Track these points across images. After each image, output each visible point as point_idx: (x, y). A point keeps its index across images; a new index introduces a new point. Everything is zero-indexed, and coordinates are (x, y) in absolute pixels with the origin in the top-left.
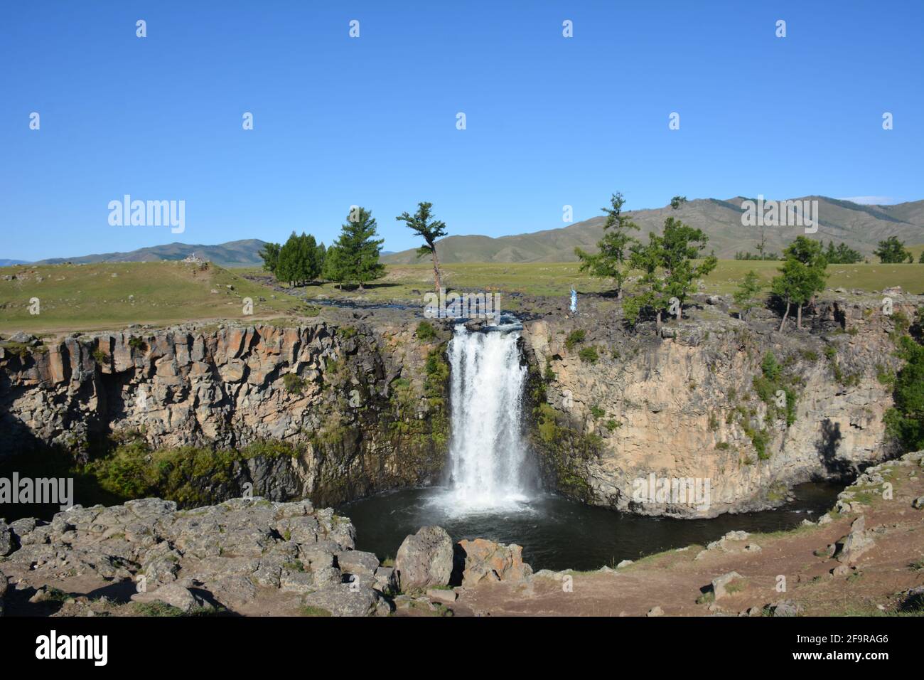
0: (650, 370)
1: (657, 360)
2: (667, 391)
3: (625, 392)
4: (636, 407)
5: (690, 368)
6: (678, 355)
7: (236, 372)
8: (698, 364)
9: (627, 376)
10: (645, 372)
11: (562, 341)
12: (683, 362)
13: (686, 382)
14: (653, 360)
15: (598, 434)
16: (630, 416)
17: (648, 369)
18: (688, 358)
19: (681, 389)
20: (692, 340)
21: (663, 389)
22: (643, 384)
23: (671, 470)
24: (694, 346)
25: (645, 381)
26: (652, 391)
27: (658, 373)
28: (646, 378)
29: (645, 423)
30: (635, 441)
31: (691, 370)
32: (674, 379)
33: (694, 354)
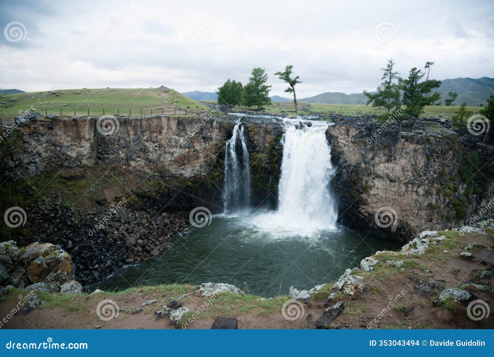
1: (395, 151)
3: (375, 168)
4: (381, 177)
5: (415, 157)
8: (421, 155)
9: (377, 160)
10: (388, 157)
12: (412, 153)
13: (412, 165)
14: (393, 151)
16: (376, 182)
17: (391, 156)
18: (415, 151)
19: (409, 169)
20: (418, 140)
21: (398, 168)
22: (387, 165)
24: (420, 144)
25: (388, 163)
26: (391, 168)
27: (395, 159)
28: (388, 161)
29: (385, 187)
30: (379, 197)
31: (416, 159)
32: (405, 163)
33: (419, 149)
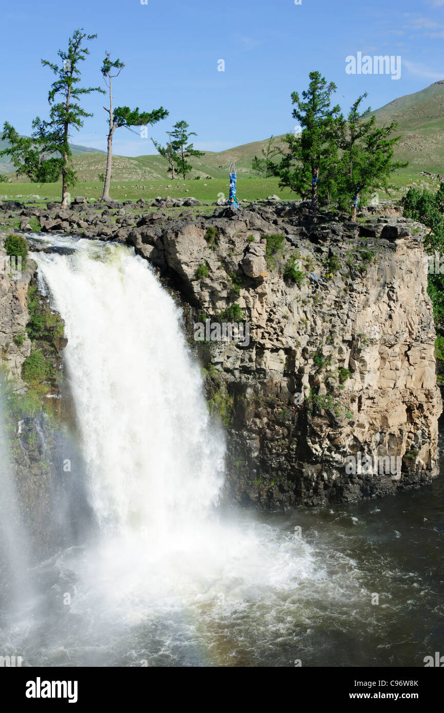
0: (384, 287)
1: (393, 272)
3: (357, 322)
11: (263, 253)
15: (324, 393)
23: (405, 424)
29: (378, 363)
30: (370, 393)
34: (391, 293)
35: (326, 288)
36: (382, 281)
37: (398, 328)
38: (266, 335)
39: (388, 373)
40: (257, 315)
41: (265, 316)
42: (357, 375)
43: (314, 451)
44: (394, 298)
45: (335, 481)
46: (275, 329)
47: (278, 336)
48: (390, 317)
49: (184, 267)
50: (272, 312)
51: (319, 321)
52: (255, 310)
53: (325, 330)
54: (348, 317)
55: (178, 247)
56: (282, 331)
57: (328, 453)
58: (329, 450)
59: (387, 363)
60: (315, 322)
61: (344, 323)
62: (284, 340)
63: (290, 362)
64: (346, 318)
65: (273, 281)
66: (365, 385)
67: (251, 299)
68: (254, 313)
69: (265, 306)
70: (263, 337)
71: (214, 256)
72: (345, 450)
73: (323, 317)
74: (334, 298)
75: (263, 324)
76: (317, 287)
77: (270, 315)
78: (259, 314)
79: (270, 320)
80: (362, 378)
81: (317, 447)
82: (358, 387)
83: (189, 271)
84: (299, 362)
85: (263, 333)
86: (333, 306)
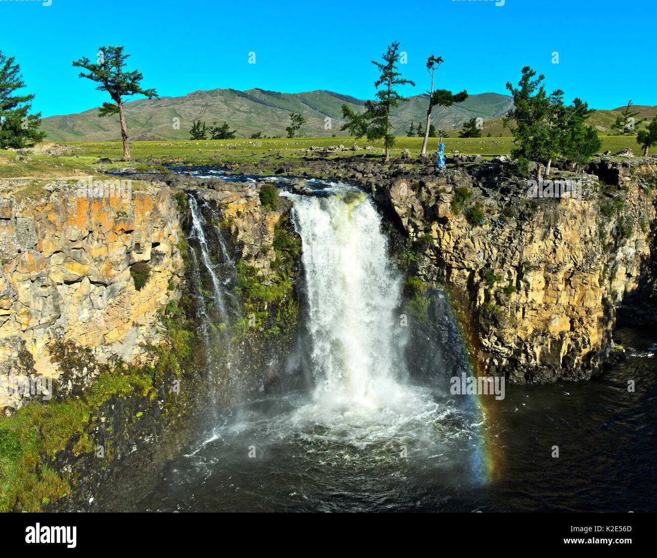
0: (549, 228)
1: (556, 218)
2: (566, 249)
3: (524, 253)
4: (536, 268)
6: (574, 210)
7: (78, 265)
8: (591, 219)
10: (544, 230)
11: (449, 201)
13: (581, 238)
15: (494, 303)
16: (530, 280)
18: (584, 212)
20: (588, 194)
21: (562, 247)
22: (541, 243)
23: (568, 332)
25: (543, 240)
26: (549, 250)
27: (556, 231)
29: (543, 285)
30: (534, 306)
32: (572, 236)
34: (556, 233)
35: (502, 227)
36: (546, 224)
37: (561, 259)
38: (452, 257)
39: (551, 292)
40: (446, 244)
41: (452, 244)
42: (523, 292)
43: (484, 344)
44: (559, 237)
45: (504, 368)
46: (459, 254)
47: (461, 259)
48: (554, 251)
49: (396, 208)
50: (457, 243)
51: (495, 251)
52: (444, 240)
53: (499, 258)
54: (517, 249)
55: (392, 194)
56: (464, 256)
57: (495, 346)
58: (496, 344)
59: (550, 285)
60: (491, 251)
61: (514, 253)
62: (466, 263)
63: (471, 279)
64: (515, 250)
65: (458, 220)
66: (530, 300)
67: (441, 232)
68: (444, 242)
69: (452, 237)
70: (451, 260)
71: (417, 201)
72: (510, 345)
73: (498, 248)
74: (508, 235)
75: (451, 250)
76: (496, 226)
77: (456, 244)
78: (448, 243)
79: (455, 248)
80: (527, 295)
81: (486, 340)
82: (523, 300)
83: (400, 211)
84: (477, 278)
85: (450, 257)
86: (507, 240)
